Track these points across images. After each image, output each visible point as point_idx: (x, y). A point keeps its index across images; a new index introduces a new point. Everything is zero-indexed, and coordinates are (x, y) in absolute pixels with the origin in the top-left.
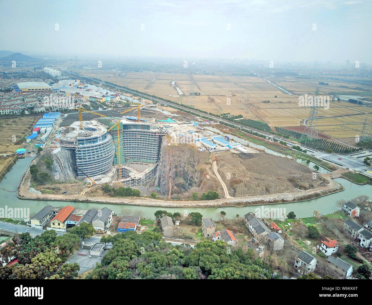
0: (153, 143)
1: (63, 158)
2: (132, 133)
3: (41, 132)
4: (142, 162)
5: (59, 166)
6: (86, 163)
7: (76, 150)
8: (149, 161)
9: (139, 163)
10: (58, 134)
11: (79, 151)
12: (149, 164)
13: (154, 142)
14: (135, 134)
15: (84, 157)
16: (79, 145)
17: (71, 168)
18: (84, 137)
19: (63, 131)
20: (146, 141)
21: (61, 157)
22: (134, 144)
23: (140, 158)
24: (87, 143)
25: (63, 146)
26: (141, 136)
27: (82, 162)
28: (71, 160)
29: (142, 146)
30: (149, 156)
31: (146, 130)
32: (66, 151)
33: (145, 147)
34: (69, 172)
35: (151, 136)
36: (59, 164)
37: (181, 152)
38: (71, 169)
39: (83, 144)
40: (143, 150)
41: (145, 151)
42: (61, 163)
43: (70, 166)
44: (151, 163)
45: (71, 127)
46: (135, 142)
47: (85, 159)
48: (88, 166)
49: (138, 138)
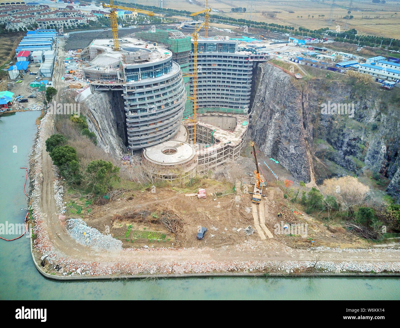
0: (242, 77)
1: (99, 111)
2: (203, 59)
3: (34, 58)
4: (221, 112)
5: (96, 129)
6: (146, 119)
7: (125, 92)
8: (234, 110)
9: (217, 114)
10: (69, 62)
11: (130, 94)
12: (234, 116)
13: (244, 75)
14: (210, 61)
15: (143, 107)
16: (128, 81)
17: (113, 130)
18: (137, 64)
19: (77, 58)
20: (228, 74)
21: (94, 109)
22: (207, 80)
23: (217, 105)
24: (142, 77)
25: (93, 83)
26: (219, 65)
27: (138, 117)
28: (111, 113)
29: (221, 84)
30: (235, 102)
31: (228, 54)
32: (102, 95)
33: (228, 84)
34: (111, 138)
35: (238, 64)
36: (95, 124)
37: (323, 90)
38: (114, 134)
39: (136, 78)
40: (224, 90)
41: (227, 92)
42: (97, 122)
43: (111, 126)
44: (238, 114)
45: (93, 49)
46: (209, 75)
47: (144, 110)
48: (150, 125)
49: (213, 69)
